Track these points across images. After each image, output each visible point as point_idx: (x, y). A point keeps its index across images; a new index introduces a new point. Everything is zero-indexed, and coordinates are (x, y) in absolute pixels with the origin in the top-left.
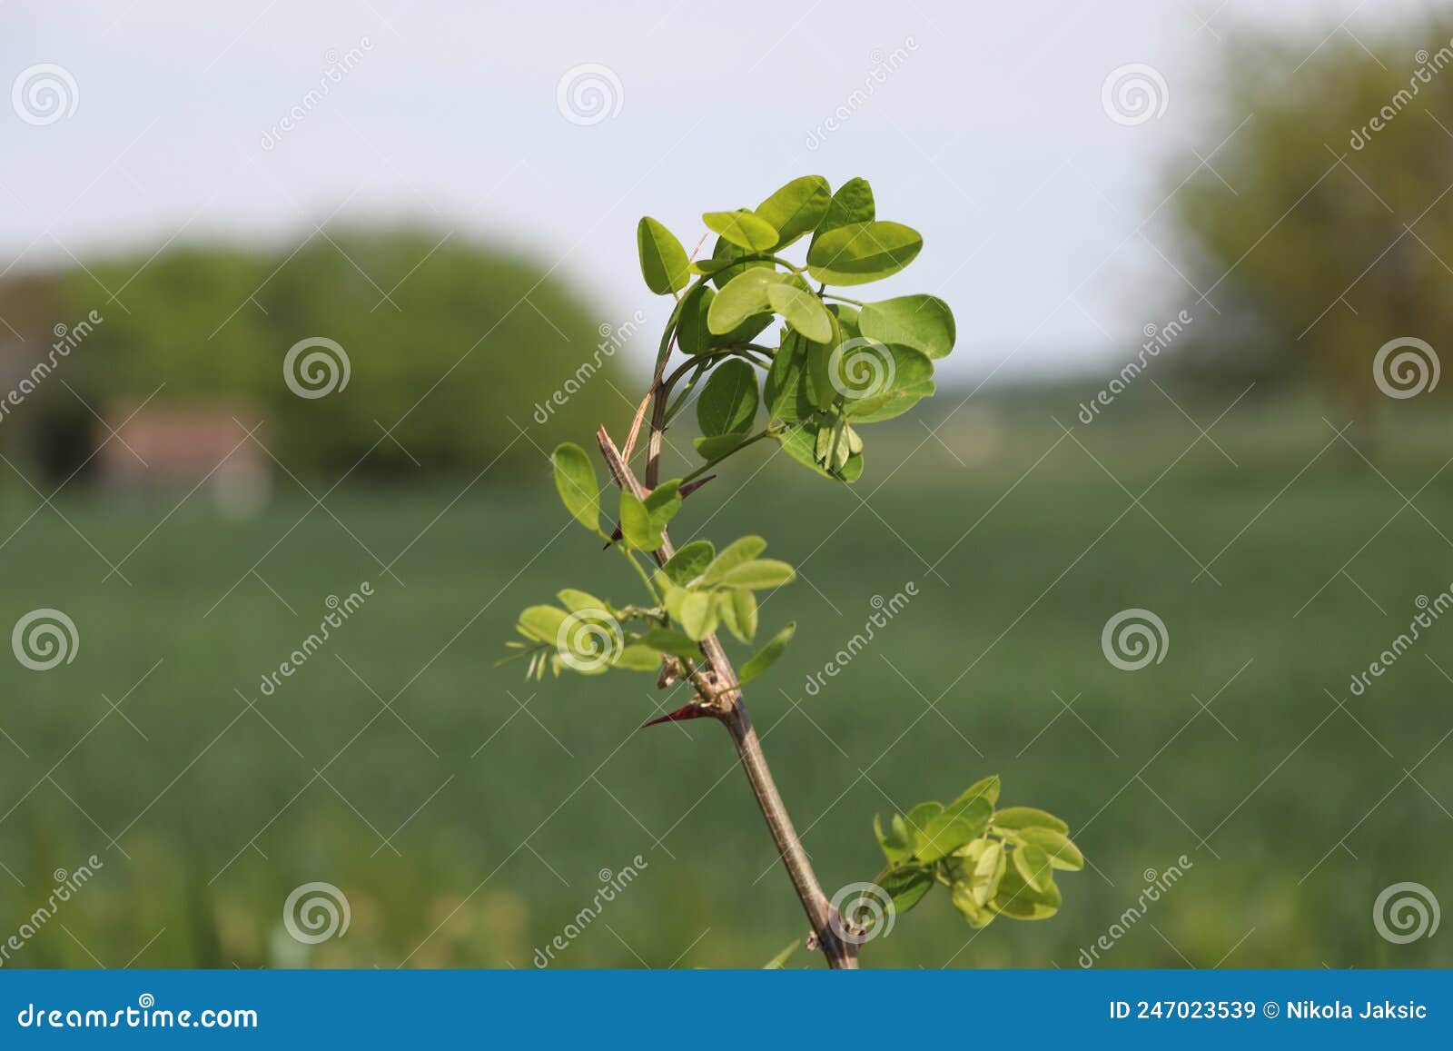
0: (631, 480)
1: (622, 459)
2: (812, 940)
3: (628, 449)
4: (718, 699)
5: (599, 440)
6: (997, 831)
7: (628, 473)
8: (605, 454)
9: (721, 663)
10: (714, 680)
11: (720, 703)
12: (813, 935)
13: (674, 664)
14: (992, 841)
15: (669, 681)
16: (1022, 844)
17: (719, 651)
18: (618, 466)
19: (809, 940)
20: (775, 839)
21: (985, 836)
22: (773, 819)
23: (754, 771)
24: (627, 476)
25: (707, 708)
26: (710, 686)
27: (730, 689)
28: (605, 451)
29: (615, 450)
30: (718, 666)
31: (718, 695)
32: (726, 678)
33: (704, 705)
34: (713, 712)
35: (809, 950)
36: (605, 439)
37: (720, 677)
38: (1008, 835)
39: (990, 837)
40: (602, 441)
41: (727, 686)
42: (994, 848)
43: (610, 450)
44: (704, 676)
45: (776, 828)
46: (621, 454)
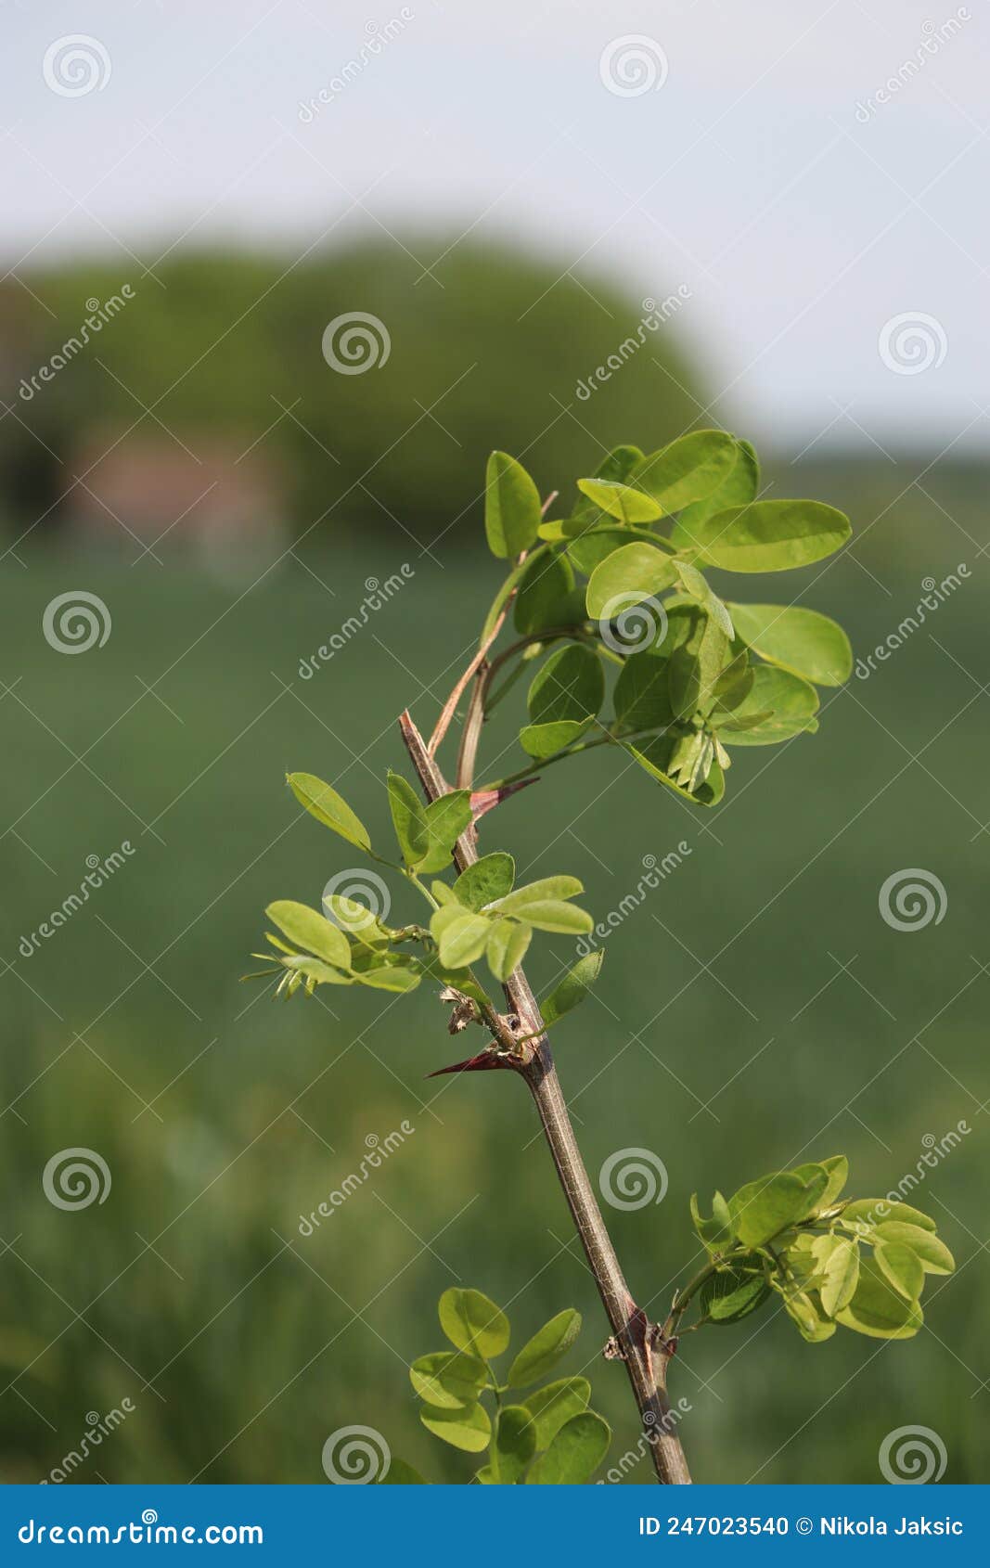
0: (436, 777)
1: (428, 750)
2: (611, 1347)
3: (435, 740)
4: (518, 1049)
5: (401, 727)
6: (847, 1225)
7: (434, 768)
8: (407, 744)
9: (526, 1004)
10: (515, 1025)
11: (521, 1053)
12: (612, 1341)
13: (468, 1005)
14: (839, 1238)
15: (461, 1024)
16: (881, 1243)
17: (525, 990)
18: (421, 759)
19: (608, 1346)
20: (576, 1222)
21: (832, 1231)
22: (574, 1196)
23: (556, 1138)
24: (431, 771)
25: (504, 1057)
26: (511, 1032)
27: (533, 1036)
28: (408, 740)
29: (420, 740)
30: (523, 1008)
31: (519, 1042)
32: (531, 1023)
33: (500, 1054)
34: (513, 1064)
35: (606, 1359)
36: (408, 725)
37: (523, 1021)
38: (863, 1230)
39: (837, 1232)
40: (404, 728)
41: (530, 1031)
42: (845, 1246)
43: (414, 739)
44: (504, 1020)
45: (578, 1209)
46: (427, 747)
